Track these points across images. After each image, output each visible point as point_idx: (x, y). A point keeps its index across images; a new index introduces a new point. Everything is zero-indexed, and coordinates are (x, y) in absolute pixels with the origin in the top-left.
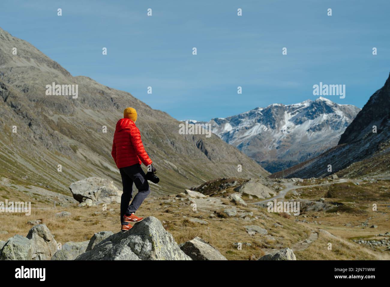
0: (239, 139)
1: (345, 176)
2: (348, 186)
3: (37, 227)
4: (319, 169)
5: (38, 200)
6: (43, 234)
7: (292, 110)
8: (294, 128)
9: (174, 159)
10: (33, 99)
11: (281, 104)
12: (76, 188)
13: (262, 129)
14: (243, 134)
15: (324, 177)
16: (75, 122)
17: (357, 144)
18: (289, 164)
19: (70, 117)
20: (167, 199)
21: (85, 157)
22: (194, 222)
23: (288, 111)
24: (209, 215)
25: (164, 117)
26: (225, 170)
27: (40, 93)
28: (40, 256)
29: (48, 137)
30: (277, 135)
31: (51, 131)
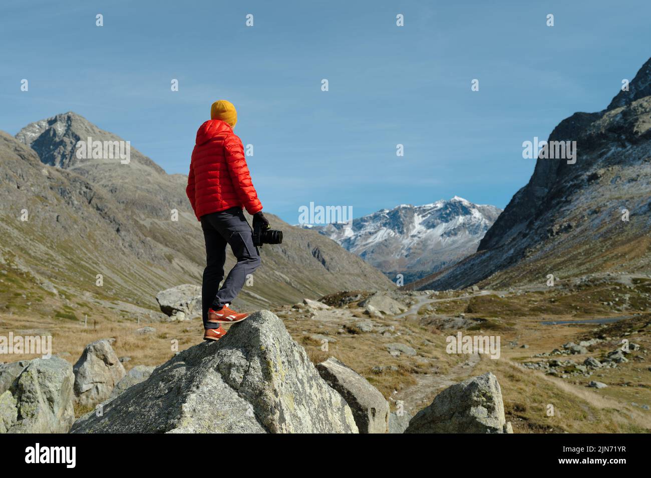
0: (361, 246)
1: (486, 287)
2: (491, 299)
3: (94, 344)
4: (456, 280)
5: (126, 317)
6: (104, 355)
7: (422, 211)
8: (426, 232)
9: (286, 270)
10: (122, 201)
11: (410, 205)
12: (165, 298)
13: (389, 234)
14: (366, 240)
15: (462, 289)
16: (170, 227)
17: (500, 251)
18: (421, 275)
19: (165, 222)
20: (281, 311)
21: (182, 268)
22: (318, 339)
23: (418, 212)
24: (336, 330)
25: (274, 221)
26: (346, 283)
27: (130, 193)
28: (98, 386)
29: (140, 245)
30: (406, 241)
31: (143, 237)
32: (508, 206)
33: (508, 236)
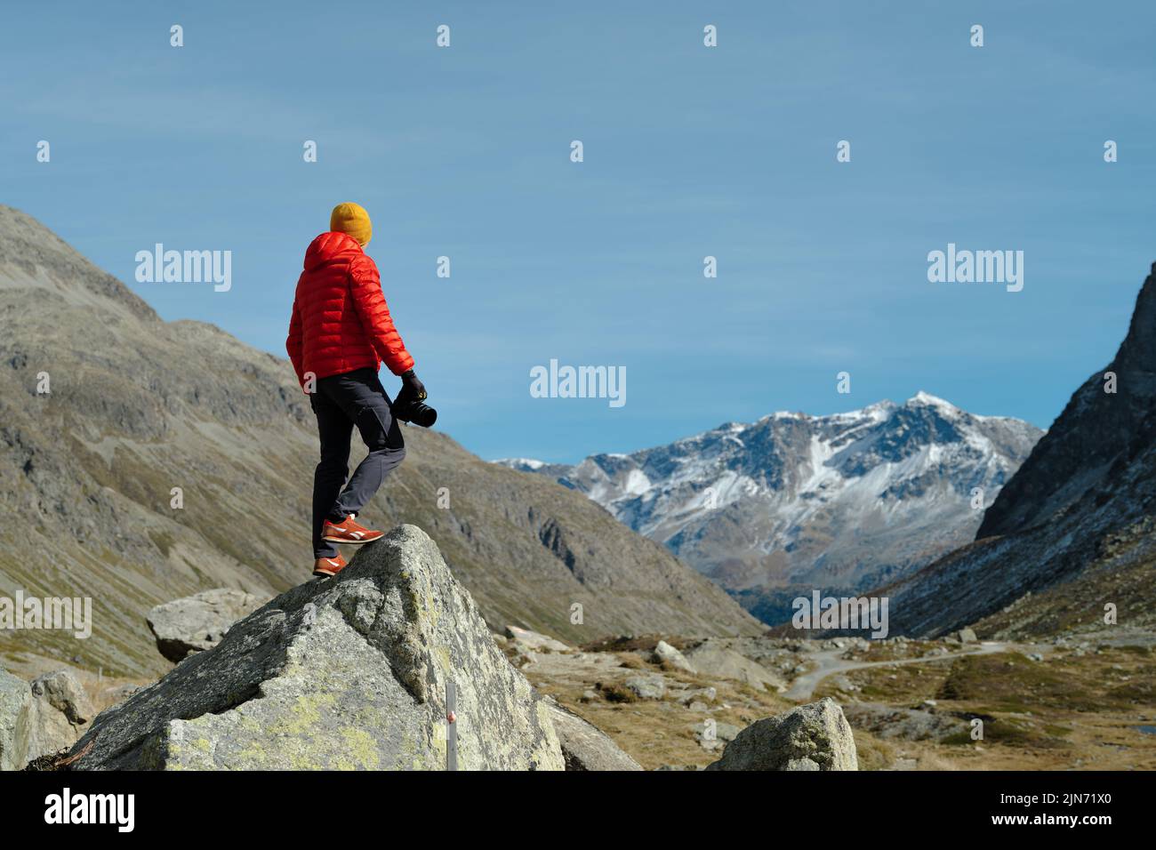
0: (670, 519)
1: (998, 635)
2: (1007, 664)
3: (45, 678)
4: (919, 614)
6: (66, 701)
7: (834, 431)
8: (840, 486)
9: (469, 579)
10: (39, 389)
11: (801, 413)
12: (168, 621)
13: (743, 488)
14: (684, 505)
15: (934, 638)
16: (168, 462)
17: (1035, 539)
19: (152, 446)
21: (196, 570)
23: (821, 434)
24: (579, 693)
25: (442, 448)
26: (627, 616)
27: (63, 369)
29: (84, 506)
30: (789, 509)
31: (93, 487)
32: (1059, 422)
33: (1058, 500)
